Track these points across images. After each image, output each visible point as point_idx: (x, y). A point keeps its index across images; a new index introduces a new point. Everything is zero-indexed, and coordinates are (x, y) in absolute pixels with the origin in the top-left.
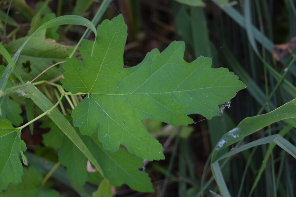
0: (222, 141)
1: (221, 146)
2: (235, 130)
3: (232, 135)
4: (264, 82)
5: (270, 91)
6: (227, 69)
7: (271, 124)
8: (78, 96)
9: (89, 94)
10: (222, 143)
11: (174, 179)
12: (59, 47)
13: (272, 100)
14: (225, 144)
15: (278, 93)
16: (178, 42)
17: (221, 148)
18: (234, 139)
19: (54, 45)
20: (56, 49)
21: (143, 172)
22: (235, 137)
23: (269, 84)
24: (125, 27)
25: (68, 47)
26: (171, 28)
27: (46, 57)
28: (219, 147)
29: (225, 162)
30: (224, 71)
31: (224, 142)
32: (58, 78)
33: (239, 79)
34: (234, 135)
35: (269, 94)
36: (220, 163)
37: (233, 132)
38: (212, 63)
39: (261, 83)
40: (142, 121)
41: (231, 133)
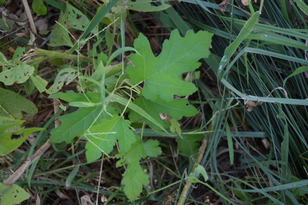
0: (220, 67)
1: (221, 69)
2: (224, 57)
3: (224, 61)
4: (224, 27)
5: (229, 29)
6: (201, 31)
7: (239, 45)
8: (137, 86)
9: (144, 80)
10: (221, 68)
11: (205, 103)
12: (115, 67)
13: (233, 33)
14: (222, 67)
15: (234, 28)
16: (174, 30)
17: (221, 70)
18: (225, 62)
19: (111, 67)
20: (113, 69)
21: (189, 105)
22: (225, 61)
23: (227, 26)
24: (146, 38)
25: (118, 65)
26: (158, 26)
27: (110, 76)
28: (220, 70)
29: (227, 76)
30: (200, 32)
31: (221, 66)
32: (122, 83)
33: (209, 32)
34: (225, 60)
35: (230, 32)
36: (225, 78)
37: (224, 59)
38: (194, 31)
39: (222, 28)
40: (178, 78)
41: (223, 60)
